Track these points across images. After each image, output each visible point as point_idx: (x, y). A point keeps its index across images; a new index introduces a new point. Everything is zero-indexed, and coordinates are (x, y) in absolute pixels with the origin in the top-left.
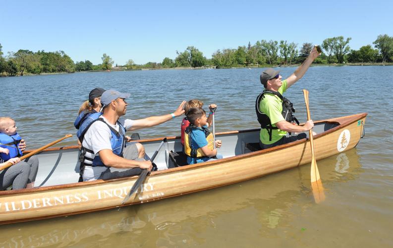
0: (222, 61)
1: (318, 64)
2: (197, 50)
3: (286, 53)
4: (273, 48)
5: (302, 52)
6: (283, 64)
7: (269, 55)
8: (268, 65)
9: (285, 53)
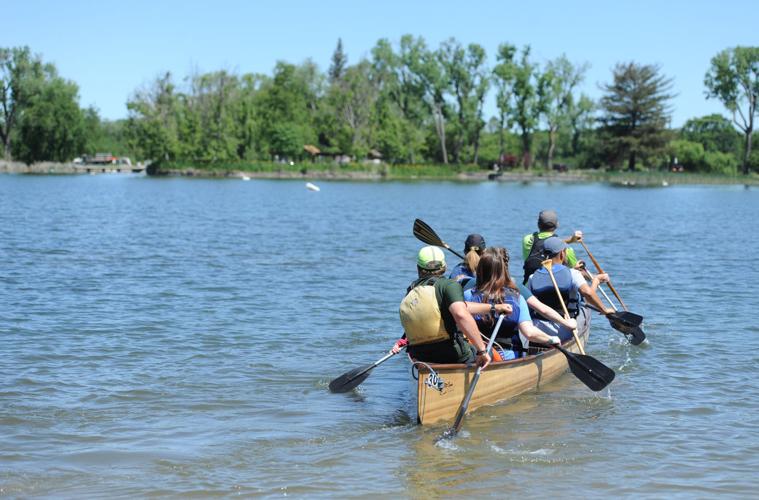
0: (182, 137)
1: (690, 177)
2: (50, 68)
3: (528, 112)
4: (459, 78)
5: (611, 109)
6: (510, 164)
7: (438, 117)
8: (435, 169)
9: (521, 107)
